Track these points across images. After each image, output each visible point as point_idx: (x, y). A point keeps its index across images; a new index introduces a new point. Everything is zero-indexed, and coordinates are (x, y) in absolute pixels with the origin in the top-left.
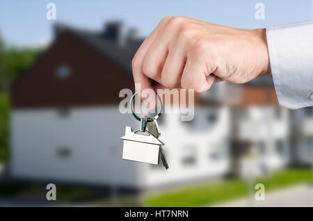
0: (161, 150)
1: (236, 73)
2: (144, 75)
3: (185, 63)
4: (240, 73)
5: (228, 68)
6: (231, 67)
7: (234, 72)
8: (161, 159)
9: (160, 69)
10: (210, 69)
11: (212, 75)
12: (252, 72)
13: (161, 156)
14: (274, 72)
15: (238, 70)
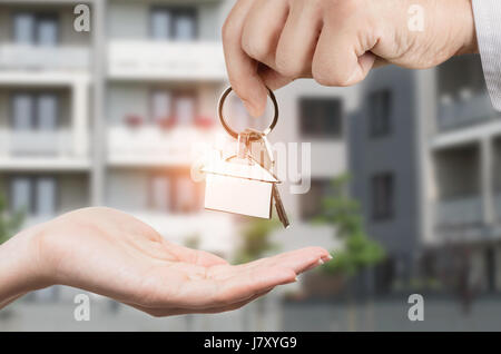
0: (275, 193)
1: (414, 49)
2: (244, 54)
3: (319, 30)
4: (422, 49)
5: (398, 41)
6: (404, 40)
7: (410, 48)
8: (274, 209)
9: (274, 42)
10: (365, 43)
11: (369, 53)
12: (443, 49)
13: (274, 202)
14: (483, 48)
15: (417, 45)
